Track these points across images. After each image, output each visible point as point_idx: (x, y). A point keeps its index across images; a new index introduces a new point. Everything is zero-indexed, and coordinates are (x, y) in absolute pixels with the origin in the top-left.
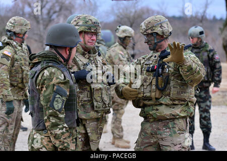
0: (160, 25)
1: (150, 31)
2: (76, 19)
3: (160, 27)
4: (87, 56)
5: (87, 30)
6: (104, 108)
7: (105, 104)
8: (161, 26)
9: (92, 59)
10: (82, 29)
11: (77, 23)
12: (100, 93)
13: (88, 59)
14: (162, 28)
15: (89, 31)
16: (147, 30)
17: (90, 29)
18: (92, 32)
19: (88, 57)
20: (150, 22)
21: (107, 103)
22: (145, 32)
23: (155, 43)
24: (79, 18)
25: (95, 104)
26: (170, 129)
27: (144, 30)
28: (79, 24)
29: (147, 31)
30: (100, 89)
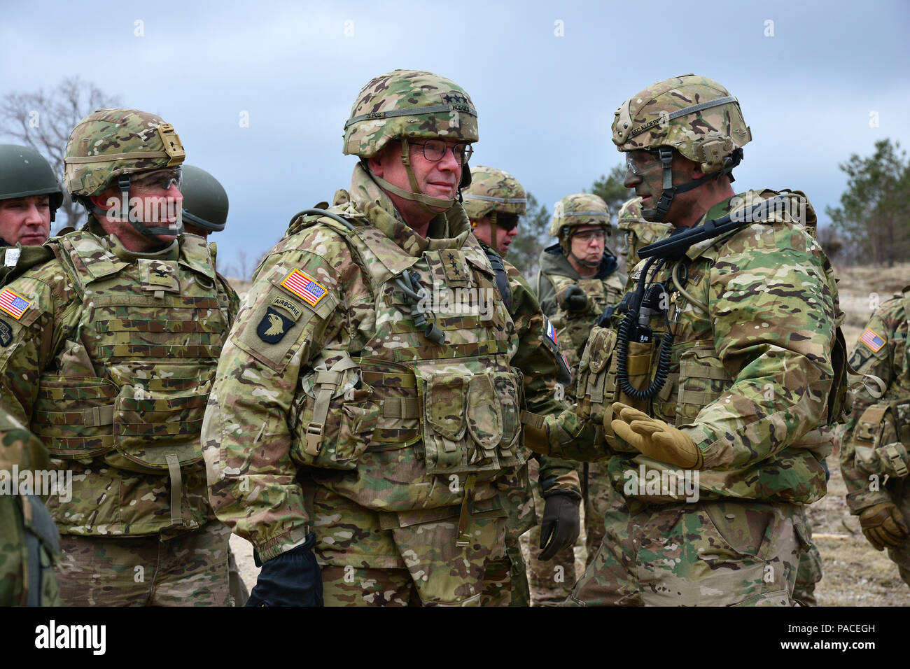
0: (693, 118)
1: (645, 140)
2: (372, 91)
3: (694, 124)
4: (412, 243)
5: (418, 132)
6: (477, 464)
7: (480, 448)
8: (699, 122)
9: (434, 255)
10: (397, 130)
11: (377, 107)
12: (456, 402)
13: (418, 254)
14: (697, 131)
15: (427, 133)
16: (636, 134)
17: (430, 124)
18: (441, 138)
19: (415, 248)
20: (651, 102)
21: (491, 443)
22: (627, 141)
23: (666, 193)
24: (382, 87)
25: (433, 447)
26: (681, 542)
27: (624, 133)
28: (381, 110)
29: (638, 140)
30: (459, 383)
